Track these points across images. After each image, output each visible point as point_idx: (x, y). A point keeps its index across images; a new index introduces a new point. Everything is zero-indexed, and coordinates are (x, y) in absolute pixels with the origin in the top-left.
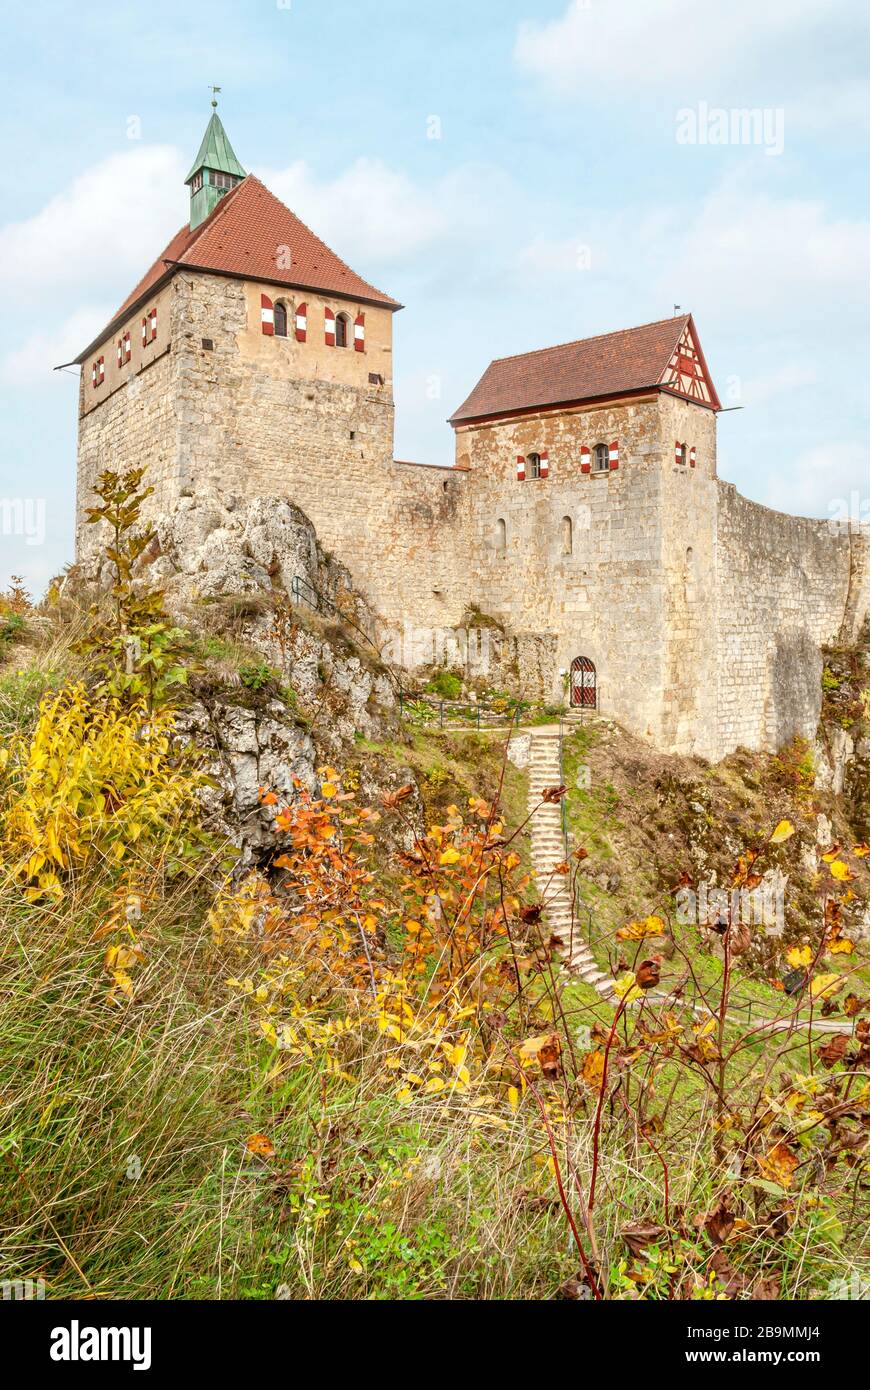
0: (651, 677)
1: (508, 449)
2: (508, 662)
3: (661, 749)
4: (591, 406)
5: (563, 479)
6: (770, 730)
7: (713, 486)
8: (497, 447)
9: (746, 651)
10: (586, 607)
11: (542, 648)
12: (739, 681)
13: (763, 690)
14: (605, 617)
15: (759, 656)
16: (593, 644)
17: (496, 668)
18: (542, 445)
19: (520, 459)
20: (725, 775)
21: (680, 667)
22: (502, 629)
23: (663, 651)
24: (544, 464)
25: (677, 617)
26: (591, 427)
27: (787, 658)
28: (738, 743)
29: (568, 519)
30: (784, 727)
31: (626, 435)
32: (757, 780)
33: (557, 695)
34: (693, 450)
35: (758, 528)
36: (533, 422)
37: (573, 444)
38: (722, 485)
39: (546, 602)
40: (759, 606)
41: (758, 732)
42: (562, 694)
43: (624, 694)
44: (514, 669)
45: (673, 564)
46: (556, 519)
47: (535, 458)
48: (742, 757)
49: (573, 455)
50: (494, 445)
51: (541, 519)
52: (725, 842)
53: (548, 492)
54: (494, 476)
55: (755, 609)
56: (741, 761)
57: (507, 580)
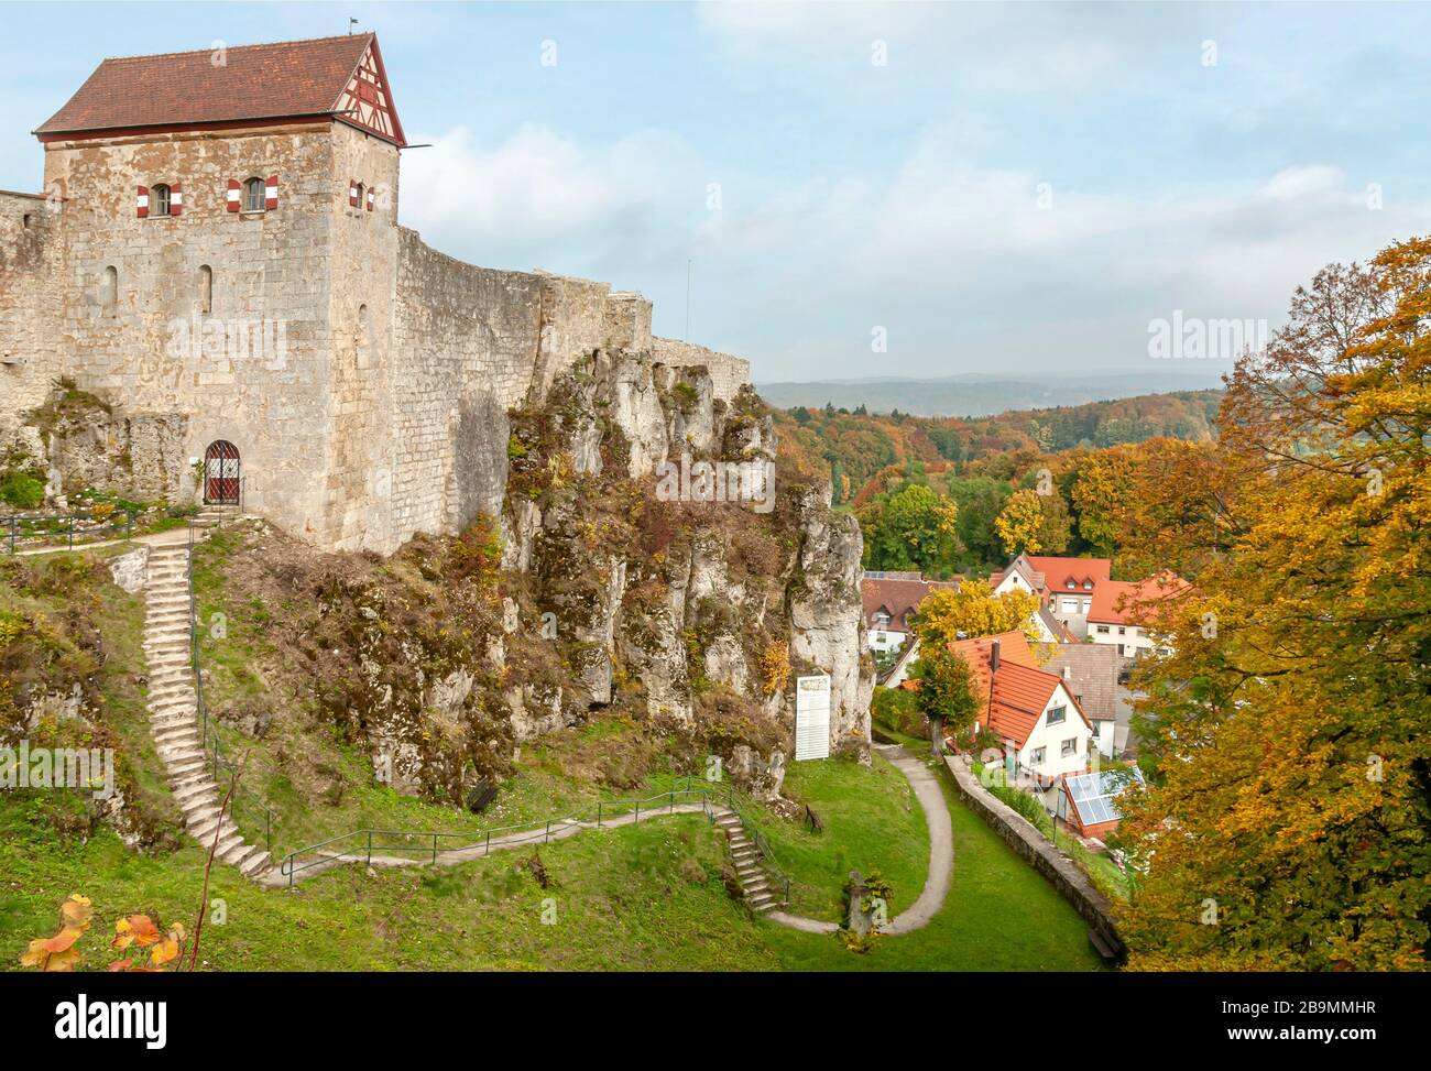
0: (313, 461)
1: (125, 175)
2: (116, 453)
3: (323, 547)
4: (243, 131)
5: (202, 219)
6: (450, 509)
7: (393, 234)
8: (108, 172)
9: (425, 422)
10: (228, 379)
11: (166, 432)
12: (417, 457)
13: (444, 465)
14: (253, 391)
15: (439, 428)
16: (236, 423)
17: (98, 462)
18: (174, 174)
19: (142, 191)
20: (400, 569)
21: (348, 446)
22: (108, 409)
23: (328, 430)
24: (176, 199)
25: (346, 387)
26: (242, 156)
27: (469, 430)
28: (415, 528)
29: (207, 268)
30: (466, 505)
31: (289, 169)
32: (437, 570)
33: (185, 490)
34: (371, 191)
35: (442, 281)
36: (163, 144)
37: (217, 175)
38: (404, 232)
39: (173, 373)
40: (442, 370)
41: (438, 513)
42: (192, 489)
43: (276, 484)
44: (125, 460)
45: (343, 325)
46: (191, 268)
47: (163, 189)
48: (420, 544)
49: (217, 189)
50: (103, 170)
51: (169, 268)
52: (401, 649)
53: (180, 234)
54: (102, 211)
55: (437, 374)
56: (418, 549)
57: (117, 345)
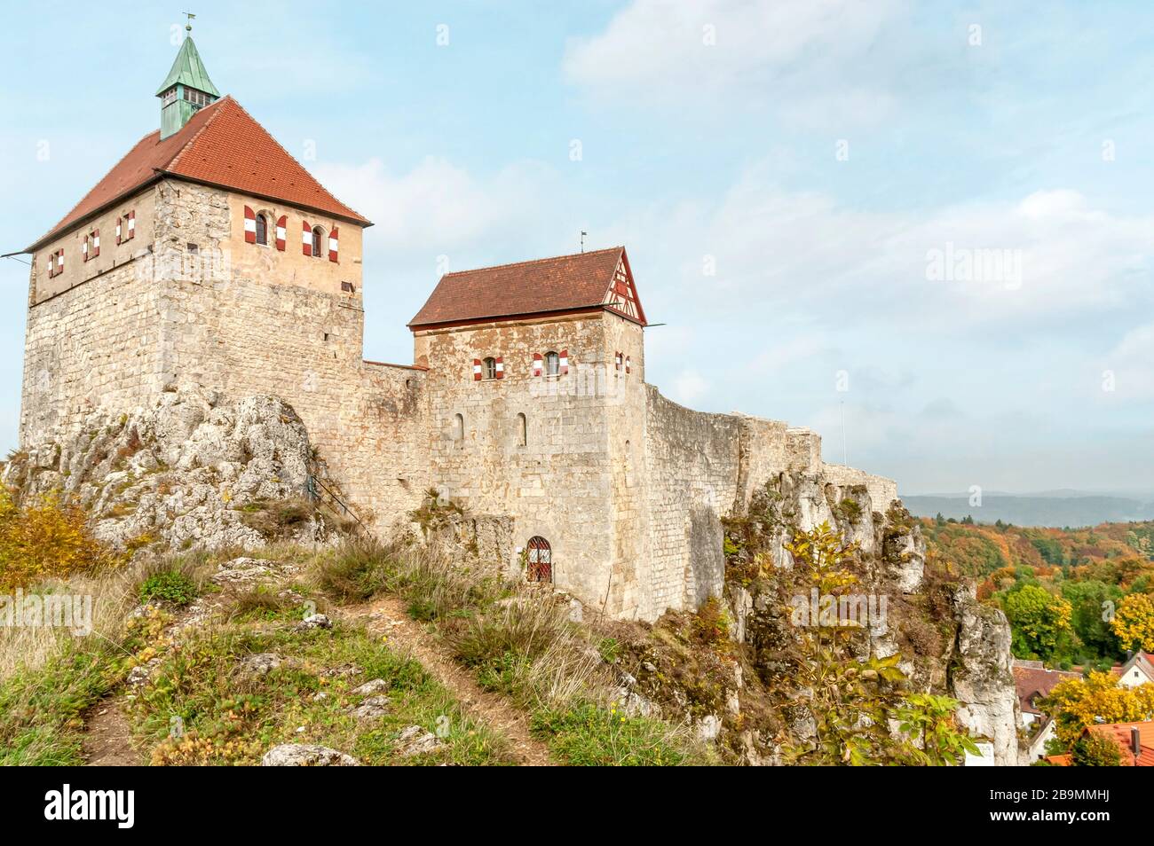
0: (602, 554)
1: (465, 352)
2: (467, 542)
3: (613, 616)
4: (543, 319)
5: (518, 381)
6: (690, 592)
7: (642, 389)
8: (454, 350)
9: (670, 527)
10: (541, 493)
11: (500, 529)
12: (666, 552)
13: (683, 559)
14: (558, 502)
15: (678, 532)
16: (548, 525)
17: (457, 548)
18: (498, 350)
19: (477, 362)
20: (665, 635)
21: (624, 543)
22: (461, 512)
23: (611, 531)
24: (499, 367)
25: (620, 501)
26: (542, 337)
27: (697, 535)
28: (667, 605)
29: (522, 415)
30: (700, 590)
31: (575, 345)
32: (686, 637)
33: (513, 571)
34: (628, 359)
35: (674, 422)
36: (489, 330)
37: (526, 350)
38: (649, 387)
39: (502, 488)
40: (678, 488)
41: (681, 594)
42: (519, 569)
43: (577, 569)
44: (473, 547)
45: (616, 455)
46: (511, 415)
47: (490, 361)
48: (671, 618)
49: (526, 360)
50: (451, 348)
51: (497, 415)
52: (674, 695)
53: (503, 391)
54: (452, 376)
55: (675, 491)
56: (671, 621)
57: (465, 468)
